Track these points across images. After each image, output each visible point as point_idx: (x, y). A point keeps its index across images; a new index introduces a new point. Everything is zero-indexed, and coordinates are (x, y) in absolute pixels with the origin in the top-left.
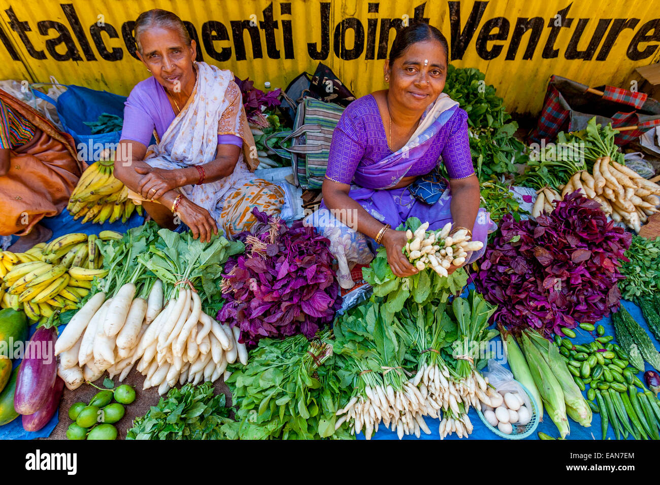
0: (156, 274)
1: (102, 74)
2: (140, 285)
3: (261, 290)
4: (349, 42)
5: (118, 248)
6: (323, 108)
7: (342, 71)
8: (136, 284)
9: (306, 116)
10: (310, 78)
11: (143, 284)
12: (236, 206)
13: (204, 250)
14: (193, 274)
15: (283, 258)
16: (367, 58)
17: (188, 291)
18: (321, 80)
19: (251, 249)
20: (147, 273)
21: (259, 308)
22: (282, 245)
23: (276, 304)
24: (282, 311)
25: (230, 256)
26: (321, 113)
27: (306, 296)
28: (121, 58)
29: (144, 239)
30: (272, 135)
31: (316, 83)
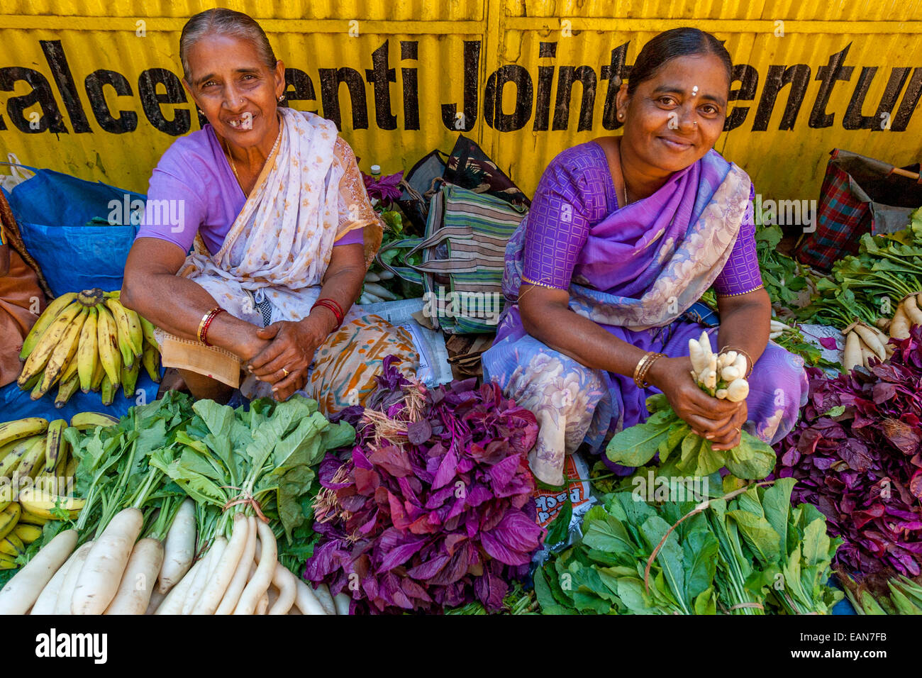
0: (185, 487)
1: (98, 154)
2: (150, 511)
3: (405, 510)
4: (509, 104)
5: (109, 441)
6: (474, 200)
7: (496, 148)
8: (144, 509)
9: (448, 213)
10: (445, 159)
11: (158, 510)
12: (340, 360)
13: (283, 438)
14: (260, 484)
15: (439, 448)
16: (536, 128)
17: (252, 519)
18: (462, 163)
19: (374, 434)
20: (166, 488)
21: (397, 550)
22: (436, 422)
23: (435, 541)
24: (446, 554)
25: (330, 452)
26: (471, 209)
27: (488, 521)
28: (133, 129)
29: (162, 424)
30: (389, 244)
31: (453, 168)
